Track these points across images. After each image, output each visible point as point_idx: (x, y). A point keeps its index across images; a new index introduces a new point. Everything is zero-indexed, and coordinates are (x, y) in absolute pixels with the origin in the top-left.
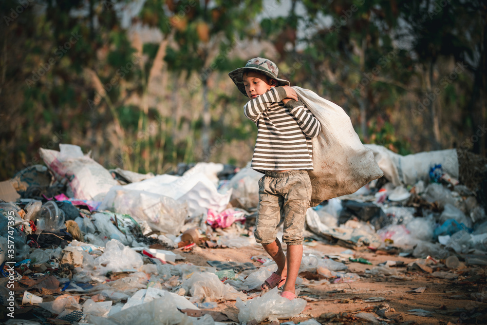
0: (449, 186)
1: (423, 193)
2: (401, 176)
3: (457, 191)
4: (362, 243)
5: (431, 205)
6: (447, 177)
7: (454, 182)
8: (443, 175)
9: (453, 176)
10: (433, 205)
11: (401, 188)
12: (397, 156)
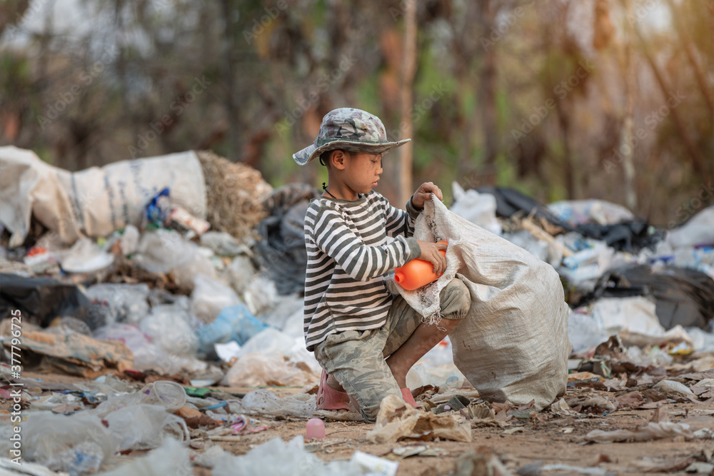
0: (191, 234)
1: (136, 253)
2: (80, 217)
3: (208, 246)
4: (101, 363)
5: (161, 280)
6: (182, 216)
7: (200, 225)
8: (172, 211)
9: (193, 214)
10: (165, 280)
11: (86, 244)
12: (66, 175)
